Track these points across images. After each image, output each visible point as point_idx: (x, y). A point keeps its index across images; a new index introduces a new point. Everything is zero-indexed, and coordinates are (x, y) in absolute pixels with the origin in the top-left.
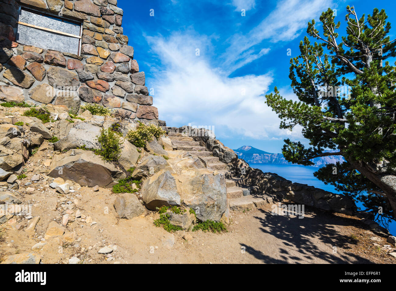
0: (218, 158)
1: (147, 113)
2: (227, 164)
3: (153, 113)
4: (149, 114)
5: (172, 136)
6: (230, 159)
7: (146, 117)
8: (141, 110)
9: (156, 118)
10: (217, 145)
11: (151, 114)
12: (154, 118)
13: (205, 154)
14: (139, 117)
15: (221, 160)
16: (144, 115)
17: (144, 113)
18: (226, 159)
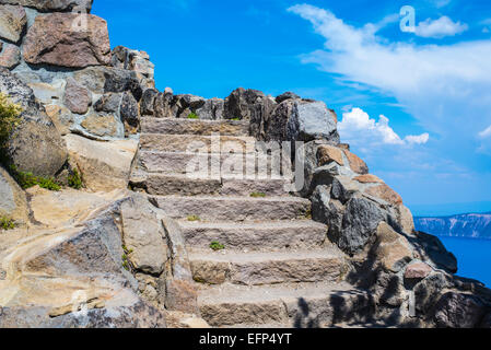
0: (323, 227)
1: (62, 42)
2: (352, 256)
3: (85, 40)
4: (71, 48)
5: (170, 132)
6: (362, 235)
7: (58, 58)
8: (40, 31)
9: (99, 61)
10: (326, 167)
11: (77, 46)
12: (90, 63)
13: (267, 208)
14: (31, 61)
15: (334, 236)
16: (52, 50)
17: (50, 44)
18: (349, 232)
